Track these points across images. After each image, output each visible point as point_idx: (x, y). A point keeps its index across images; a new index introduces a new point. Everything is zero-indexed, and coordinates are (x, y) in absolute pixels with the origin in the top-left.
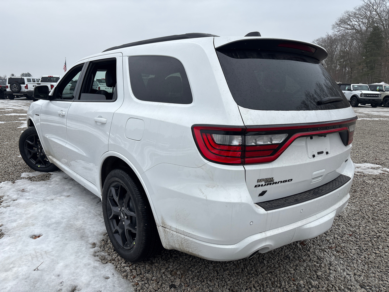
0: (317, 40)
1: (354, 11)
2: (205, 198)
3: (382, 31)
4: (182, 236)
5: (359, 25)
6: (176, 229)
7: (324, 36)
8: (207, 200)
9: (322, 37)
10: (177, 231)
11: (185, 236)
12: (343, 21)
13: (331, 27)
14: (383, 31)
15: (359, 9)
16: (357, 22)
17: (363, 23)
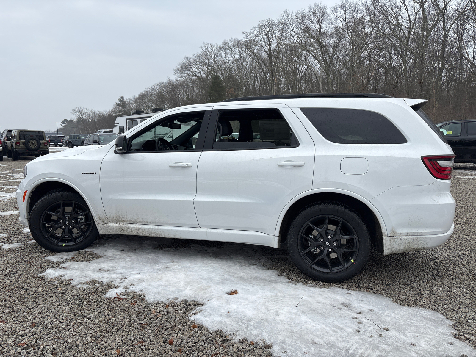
0: (158, 85)
1: (194, 57)
2: (438, 203)
3: (221, 81)
4: (413, 237)
5: (200, 72)
6: (407, 233)
7: (165, 81)
8: (440, 204)
9: (163, 81)
10: (408, 235)
11: (415, 236)
12: (184, 67)
13: (173, 72)
14: (223, 81)
15: (198, 56)
16: (197, 69)
17: (204, 71)
